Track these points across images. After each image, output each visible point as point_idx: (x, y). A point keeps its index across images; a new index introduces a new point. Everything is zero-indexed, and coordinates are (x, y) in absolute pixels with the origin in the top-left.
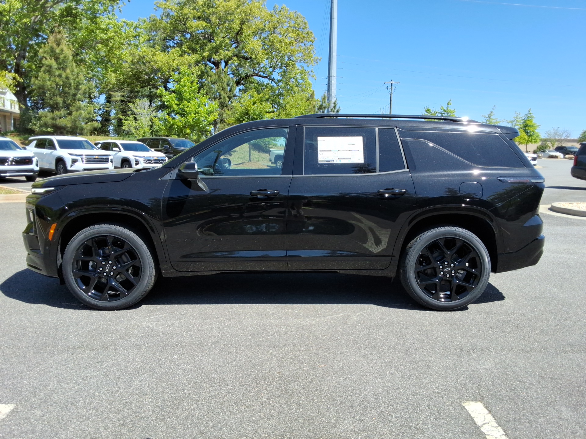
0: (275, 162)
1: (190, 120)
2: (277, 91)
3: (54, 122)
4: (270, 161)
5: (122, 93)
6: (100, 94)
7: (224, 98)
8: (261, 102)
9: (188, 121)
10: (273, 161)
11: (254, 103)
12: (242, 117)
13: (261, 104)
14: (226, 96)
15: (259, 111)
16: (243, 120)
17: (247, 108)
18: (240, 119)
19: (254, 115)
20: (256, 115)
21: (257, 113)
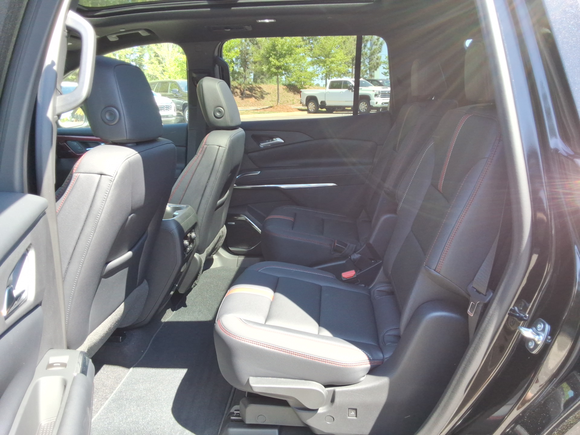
0: (307, 104)
4: (301, 103)
10: (305, 103)
12: (269, 53)
15: (288, 46)
16: (269, 57)
17: (274, 42)
18: (266, 56)
19: (282, 51)
20: (284, 50)
21: (285, 48)
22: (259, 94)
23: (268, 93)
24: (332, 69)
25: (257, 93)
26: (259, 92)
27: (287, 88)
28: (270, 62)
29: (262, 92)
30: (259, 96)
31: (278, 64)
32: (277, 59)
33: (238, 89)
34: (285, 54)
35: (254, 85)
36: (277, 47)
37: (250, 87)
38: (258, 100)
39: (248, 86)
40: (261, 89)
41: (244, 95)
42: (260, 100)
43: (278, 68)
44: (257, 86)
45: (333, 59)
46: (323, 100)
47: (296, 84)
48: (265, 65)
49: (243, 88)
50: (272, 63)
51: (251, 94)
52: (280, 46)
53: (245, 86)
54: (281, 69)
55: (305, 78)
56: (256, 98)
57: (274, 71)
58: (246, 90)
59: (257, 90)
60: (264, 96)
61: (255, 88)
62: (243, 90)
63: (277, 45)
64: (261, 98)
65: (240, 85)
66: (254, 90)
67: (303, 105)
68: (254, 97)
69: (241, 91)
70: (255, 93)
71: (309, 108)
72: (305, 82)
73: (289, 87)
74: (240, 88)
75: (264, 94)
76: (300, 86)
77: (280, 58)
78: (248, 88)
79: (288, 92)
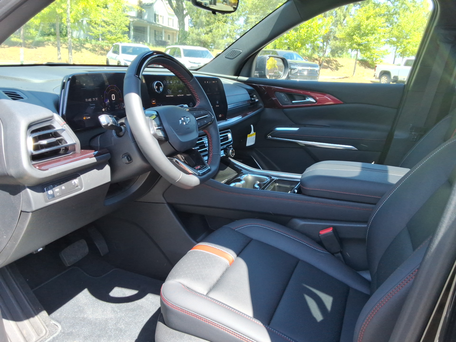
0: (380, 77)
1: (302, 34)
2: (393, 10)
3: (198, 37)
4: (374, 76)
5: (257, 16)
6: (239, 17)
7: (340, 16)
8: (375, 17)
9: (300, 35)
10: (378, 76)
11: (368, 18)
12: (353, 32)
13: (375, 19)
14: (342, 14)
15: (371, 26)
16: (353, 35)
17: (360, 23)
18: (351, 34)
19: (366, 30)
20: (368, 30)
21: (369, 28)
22: (334, 66)
23: (342, 66)
24: (408, 49)
25: (333, 65)
26: (335, 64)
27: (360, 63)
28: (353, 39)
29: (337, 65)
30: (334, 68)
31: (360, 41)
32: (360, 37)
33: (318, 61)
34: (368, 34)
35: (332, 58)
36: (362, 27)
37: (328, 59)
38: (332, 71)
39: (326, 59)
40: (337, 62)
41: (322, 66)
42: (335, 71)
43: (359, 45)
44: (334, 59)
45: (409, 40)
46: (396, 75)
47: (368, 60)
48: (348, 42)
49: (322, 60)
50: (355, 40)
51: (327, 65)
52: (364, 26)
53: (324, 59)
54: (362, 46)
55: (377, 55)
56: (331, 69)
57: (356, 47)
58: (324, 62)
59: (333, 63)
60: (338, 68)
61: (332, 61)
62: (321, 62)
63: (362, 25)
64: (336, 70)
65: (320, 57)
66: (331, 62)
67: (376, 78)
68: (330, 68)
69: (319, 62)
70: (331, 65)
71: (381, 81)
72: (376, 59)
73: (361, 62)
74: (320, 60)
75: (339, 66)
76: (371, 62)
77: (363, 36)
78: (326, 60)
79: (359, 66)
